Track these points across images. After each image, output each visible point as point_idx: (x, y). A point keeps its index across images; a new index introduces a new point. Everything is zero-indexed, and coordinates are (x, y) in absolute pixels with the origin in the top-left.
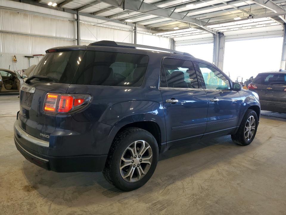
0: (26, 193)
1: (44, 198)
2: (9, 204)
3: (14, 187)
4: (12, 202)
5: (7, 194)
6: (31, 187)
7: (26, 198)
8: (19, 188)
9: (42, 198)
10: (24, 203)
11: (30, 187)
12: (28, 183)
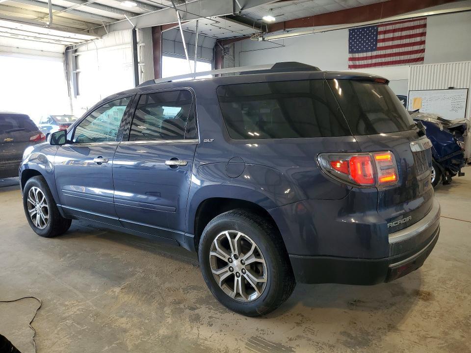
0: (435, 293)
1: (423, 279)
2: (466, 295)
3: (441, 309)
4: (461, 294)
5: (460, 306)
6: (421, 295)
7: (440, 289)
8: (437, 303)
9: (425, 280)
10: (449, 286)
11: (422, 297)
12: (418, 302)
